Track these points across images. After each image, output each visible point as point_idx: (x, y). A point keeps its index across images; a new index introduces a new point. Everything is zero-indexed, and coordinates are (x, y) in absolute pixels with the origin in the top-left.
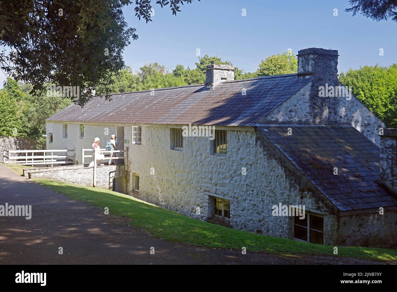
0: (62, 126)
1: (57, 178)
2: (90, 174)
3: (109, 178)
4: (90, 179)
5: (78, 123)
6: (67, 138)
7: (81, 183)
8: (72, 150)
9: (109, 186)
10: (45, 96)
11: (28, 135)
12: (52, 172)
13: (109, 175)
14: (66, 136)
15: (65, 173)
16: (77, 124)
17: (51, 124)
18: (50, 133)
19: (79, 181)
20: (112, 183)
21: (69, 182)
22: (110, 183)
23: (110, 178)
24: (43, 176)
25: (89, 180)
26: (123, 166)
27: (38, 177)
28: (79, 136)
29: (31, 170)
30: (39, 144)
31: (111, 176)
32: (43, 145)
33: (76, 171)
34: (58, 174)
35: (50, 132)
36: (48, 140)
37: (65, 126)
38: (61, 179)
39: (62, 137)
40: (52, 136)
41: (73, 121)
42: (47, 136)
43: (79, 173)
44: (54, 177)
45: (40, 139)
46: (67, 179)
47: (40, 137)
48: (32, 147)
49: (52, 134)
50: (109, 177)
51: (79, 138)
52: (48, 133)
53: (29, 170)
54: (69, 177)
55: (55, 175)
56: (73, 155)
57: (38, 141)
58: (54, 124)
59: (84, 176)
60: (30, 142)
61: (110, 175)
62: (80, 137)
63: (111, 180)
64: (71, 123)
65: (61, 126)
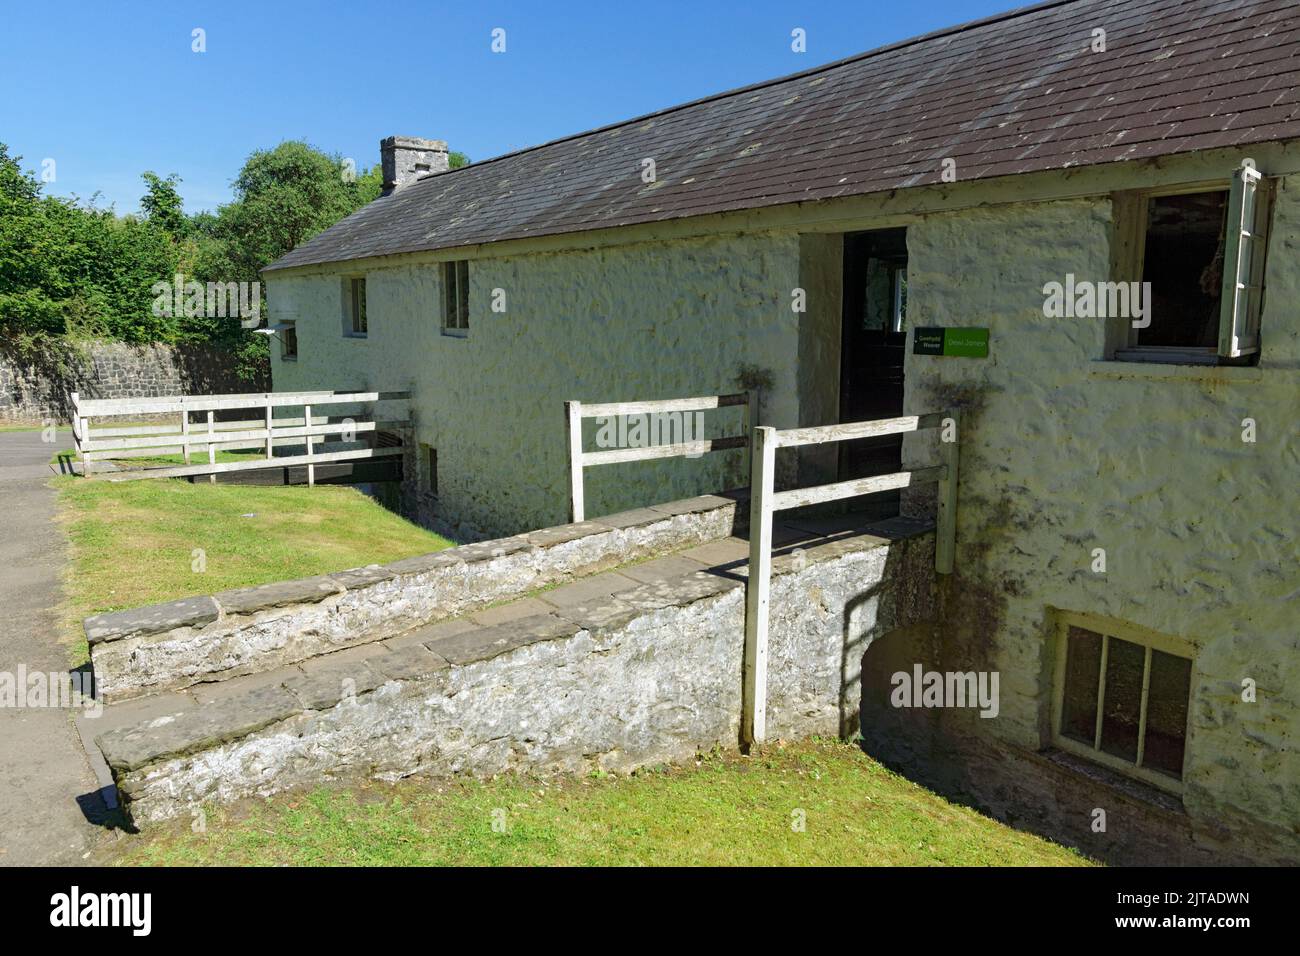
0: (339, 286)
1: (447, 747)
2: (717, 644)
3: (839, 654)
4: (720, 691)
5: (430, 258)
6: (365, 337)
7: (653, 747)
8: (401, 395)
9: (842, 714)
10: (254, 198)
11: (214, 337)
12: (385, 702)
13: (840, 625)
14: (356, 330)
15: (522, 678)
16: (422, 265)
17: (286, 282)
18: (284, 322)
19: (636, 728)
20: (858, 685)
21: (557, 754)
22: (845, 686)
23: (847, 648)
24: (287, 767)
25: (711, 699)
26: (921, 536)
27: (225, 792)
28: (439, 325)
29: (163, 629)
30: (245, 362)
31: (855, 631)
32: (258, 366)
33: (617, 636)
34: (449, 706)
35: (284, 318)
36: (276, 350)
37: (349, 286)
38: (483, 749)
39: (340, 332)
40: (292, 331)
41: (400, 254)
42: (273, 331)
43: (637, 658)
44: (409, 746)
45: (247, 347)
46: (542, 737)
47: (248, 343)
48: (226, 371)
49: (293, 322)
50: (846, 637)
51: (439, 333)
52: (277, 323)
53: (147, 632)
54: (558, 706)
55: (420, 727)
56: (404, 416)
57: (241, 355)
58: (299, 281)
59: (673, 677)
60: (219, 357)
61: (846, 628)
62: (442, 329)
63: (854, 668)
64: (384, 263)
65: (332, 289)
